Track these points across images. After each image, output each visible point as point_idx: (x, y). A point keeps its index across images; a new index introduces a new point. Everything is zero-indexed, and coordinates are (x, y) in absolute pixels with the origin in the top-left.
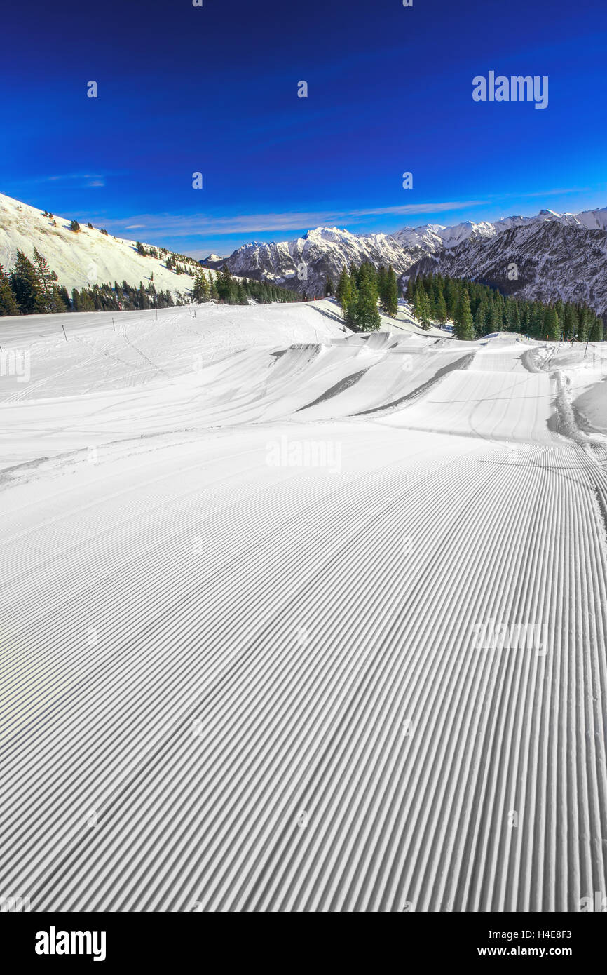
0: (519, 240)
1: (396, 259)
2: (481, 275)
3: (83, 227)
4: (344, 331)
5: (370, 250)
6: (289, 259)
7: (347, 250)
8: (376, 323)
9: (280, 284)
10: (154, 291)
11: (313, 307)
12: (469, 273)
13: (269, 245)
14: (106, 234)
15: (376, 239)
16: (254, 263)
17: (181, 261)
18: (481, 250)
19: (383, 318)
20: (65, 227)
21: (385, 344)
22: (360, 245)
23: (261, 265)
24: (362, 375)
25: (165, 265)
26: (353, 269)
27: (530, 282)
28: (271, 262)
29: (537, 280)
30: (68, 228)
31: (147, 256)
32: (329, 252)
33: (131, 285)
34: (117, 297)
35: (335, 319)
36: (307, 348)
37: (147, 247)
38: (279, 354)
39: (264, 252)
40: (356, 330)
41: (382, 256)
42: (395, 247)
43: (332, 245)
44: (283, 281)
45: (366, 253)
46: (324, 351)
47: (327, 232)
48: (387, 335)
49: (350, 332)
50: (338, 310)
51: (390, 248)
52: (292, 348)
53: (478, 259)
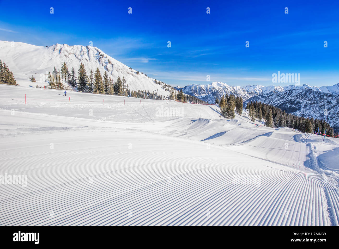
0: (294, 94)
1: (244, 95)
2: (277, 105)
3: (140, 73)
4: (221, 117)
5: (234, 91)
6: (204, 91)
7: (226, 90)
8: (233, 116)
9: (200, 98)
10: (157, 95)
11: (210, 107)
12: (272, 104)
13: (198, 85)
14: (146, 76)
15: (236, 88)
16: (192, 90)
17: (168, 87)
18: (278, 96)
19: (236, 115)
20: (135, 72)
21: (236, 124)
22: (230, 89)
23: (194, 91)
24: (225, 133)
25: (162, 87)
26: (227, 97)
27: (299, 110)
28: (198, 91)
29: (302, 109)
30: (135, 73)
31: (157, 84)
32: (219, 90)
33: (150, 92)
34: (145, 95)
35: (218, 112)
36: (205, 120)
37: (158, 81)
38: (194, 121)
39: (196, 88)
40: (225, 118)
41: (238, 94)
42: (243, 91)
43: (220, 88)
44: (201, 97)
45: (232, 92)
46: (211, 122)
47: (219, 83)
48: (237, 121)
49: (222, 118)
50: (219, 109)
51: (242, 91)
52: (199, 119)
53: (276, 99)
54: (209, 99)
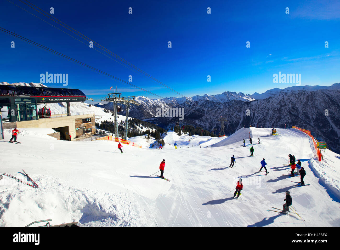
0: (199, 104)
2: (190, 113)
5: (156, 104)
7: (149, 104)
12: (187, 113)
15: (157, 100)
18: (190, 106)
22: (152, 102)
27: (204, 116)
29: (206, 115)
32: (142, 104)
42: (163, 103)
43: (143, 102)
45: (154, 105)
47: (141, 98)
53: (189, 109)
54: (134, 114)
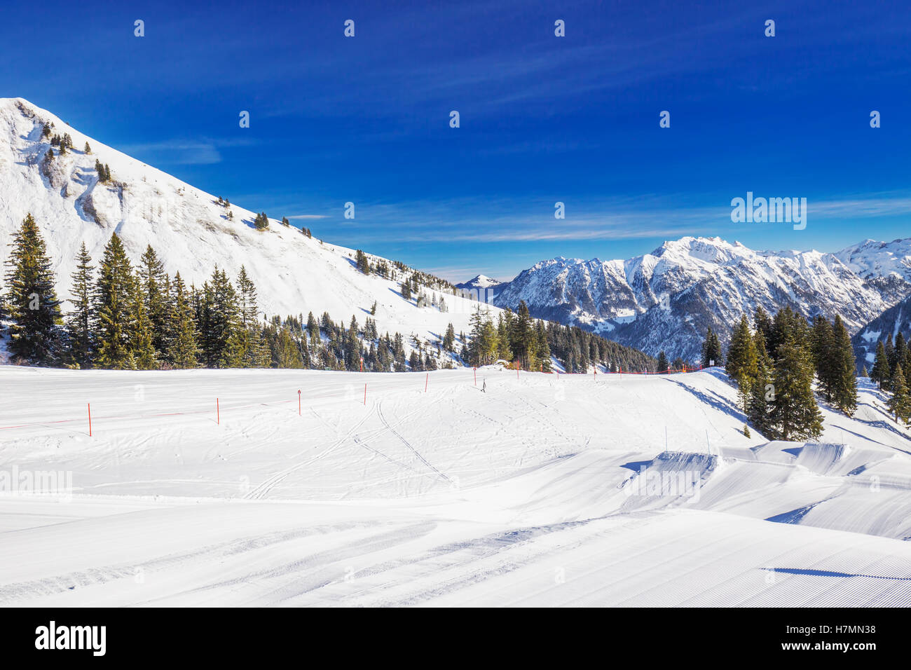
1: (847, 298)
3: (273, 223)
4: (747, 434)
5: (790, 279)
6: (626, 290)
7: (743, 278)
8: (811, 423)
9: (605, 334)
10: (374, 334)
11: (681, 384)
13: (588, 264)
14: (309, 237)
15: (802, 260)
16: (556, 293)
17: (428, 285)
19: (829, 416)
20: (245, 222)
21: (836, 467)
22: (769, 269)
23: (569, 298)
25: (399, 290)
28: (589, 293)
30: (250, 224)
31: (371, 275)
32: (705, 281)
33: (336, 320)
34: (309, 339)
35: (726, 410)
36: (689, 460)
37: (373, 260)
39: (576, 276)
40: (771, 436)
41: (816, 293)
42: (843, 275)
43: (711, 267)
44: (611, 327)
45: (781, 284)
46: (721, 468)
48: (838, 449)
49: (757, 438)
50: (731, 394)
51: (834, 278)
54: (654, 334)
